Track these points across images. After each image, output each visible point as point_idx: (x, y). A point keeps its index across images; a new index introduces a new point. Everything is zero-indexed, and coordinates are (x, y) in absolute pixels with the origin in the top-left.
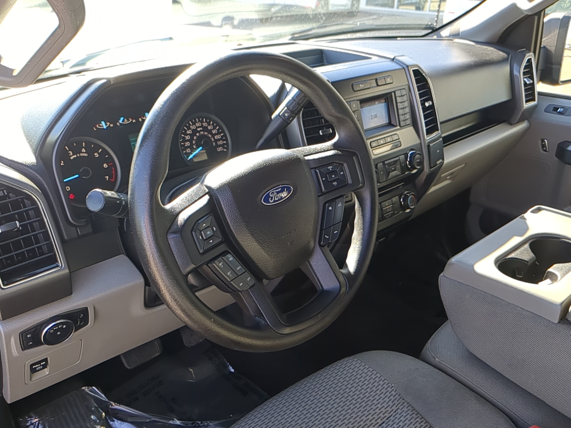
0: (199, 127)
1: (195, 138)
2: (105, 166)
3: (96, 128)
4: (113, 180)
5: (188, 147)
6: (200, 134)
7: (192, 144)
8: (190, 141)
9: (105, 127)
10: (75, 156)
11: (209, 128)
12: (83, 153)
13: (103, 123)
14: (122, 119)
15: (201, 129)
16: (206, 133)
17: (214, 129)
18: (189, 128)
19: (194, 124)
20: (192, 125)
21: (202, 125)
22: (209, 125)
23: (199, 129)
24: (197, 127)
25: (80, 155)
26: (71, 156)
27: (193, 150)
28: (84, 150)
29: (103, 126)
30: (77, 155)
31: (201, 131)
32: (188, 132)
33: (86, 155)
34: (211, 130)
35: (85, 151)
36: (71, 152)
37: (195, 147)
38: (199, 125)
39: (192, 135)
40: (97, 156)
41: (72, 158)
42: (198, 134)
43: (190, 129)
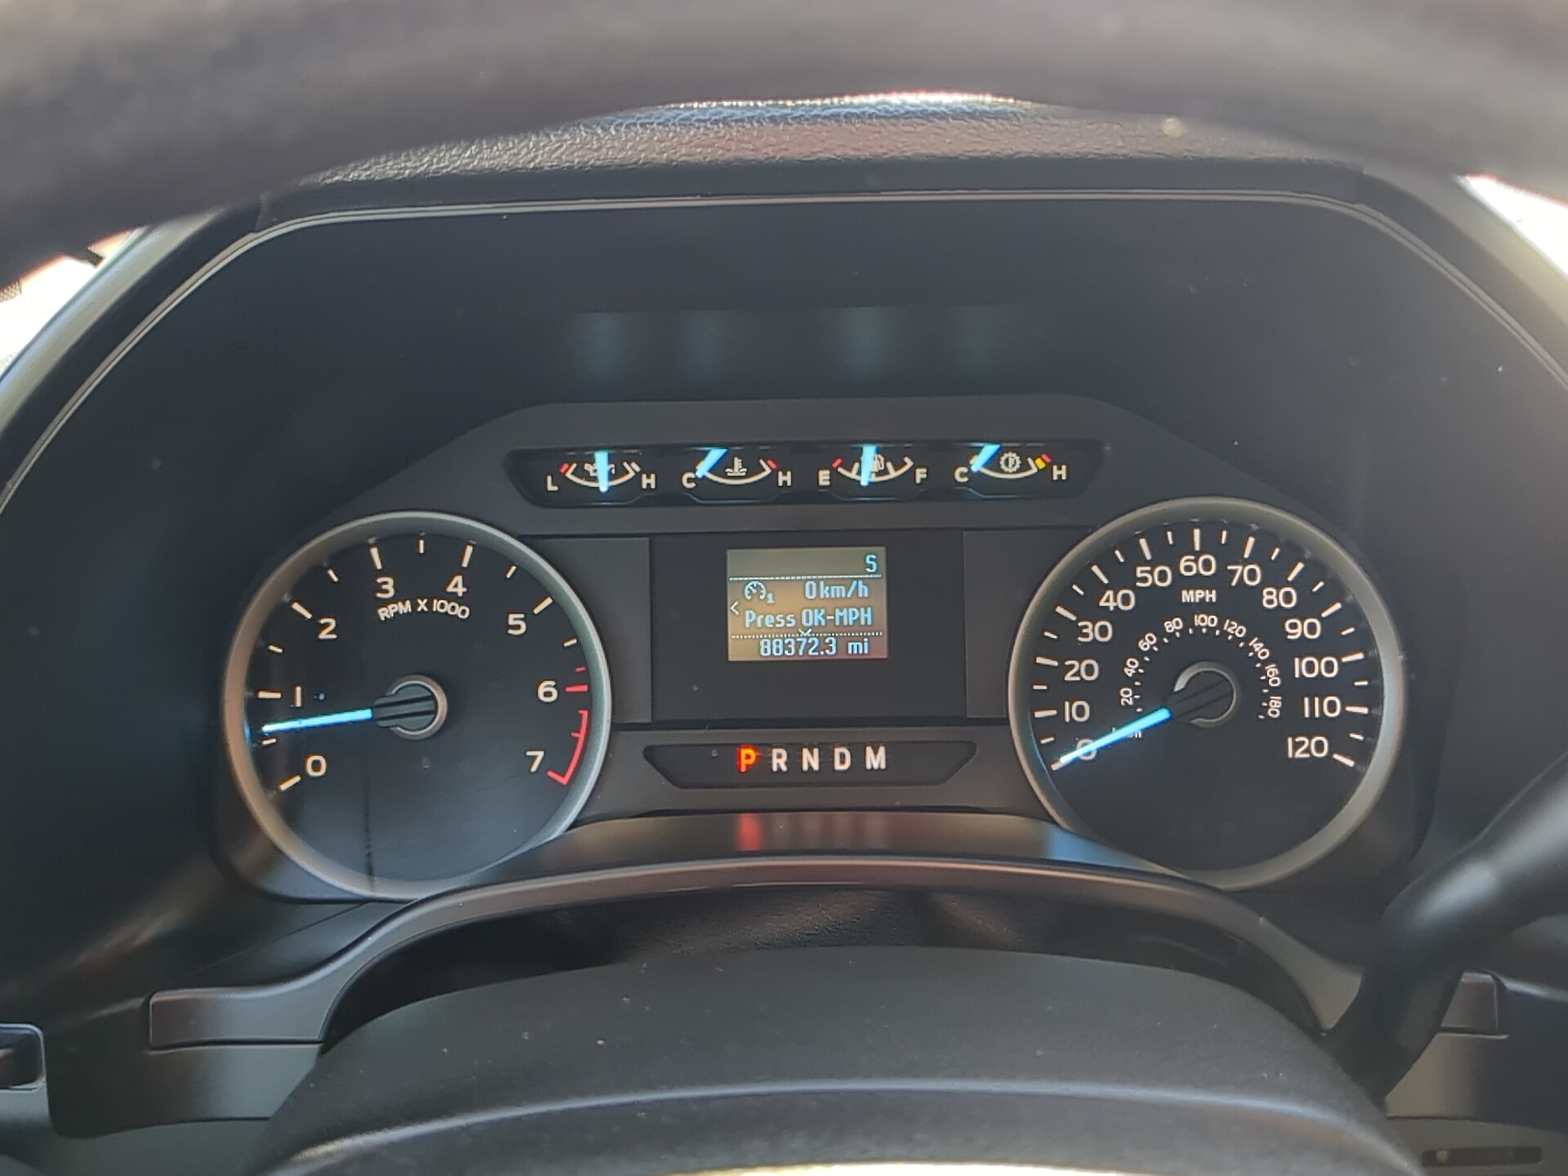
0: (1198, 582)
1: (1147, 643)
2: (547, 691)
3: (560, 479)
4: (564, 781)
5: (1079, 690)
6: (1188, 622)
7: (1113, 677)
8: (1111, 655)
9: (604, 485)
10: (405, 608)
11: (1272, 598)
12: (452, 597)
13: (601, 458)
14: (715, 455)
15: (1212, 596)
16: (1236, 629)
17: (1300, 612)
18: (1122, 577)
19: (1167, 555)
20: (1153, 564)
21: (1223, 576)
22: (1275, 577)
23: (1188, 596)
24: (1182, 583)
25: (429, 605)
26: (385, 603)
27: (1108, 715)
28: (457, 586)
29: (595, 479)
30: (415, 605)
31: (1203, 607)
32: (1109, 600)
33: (460, 611)
34: (1281, 614)
35: (461, 590)
36: (389, 584)
37: (1127, 697)
38: (1198, 568)
39: (1128, 626)
40: (518, 627)
41: (385, 613)
42: (1173, 626)
43: (1130, 581)
